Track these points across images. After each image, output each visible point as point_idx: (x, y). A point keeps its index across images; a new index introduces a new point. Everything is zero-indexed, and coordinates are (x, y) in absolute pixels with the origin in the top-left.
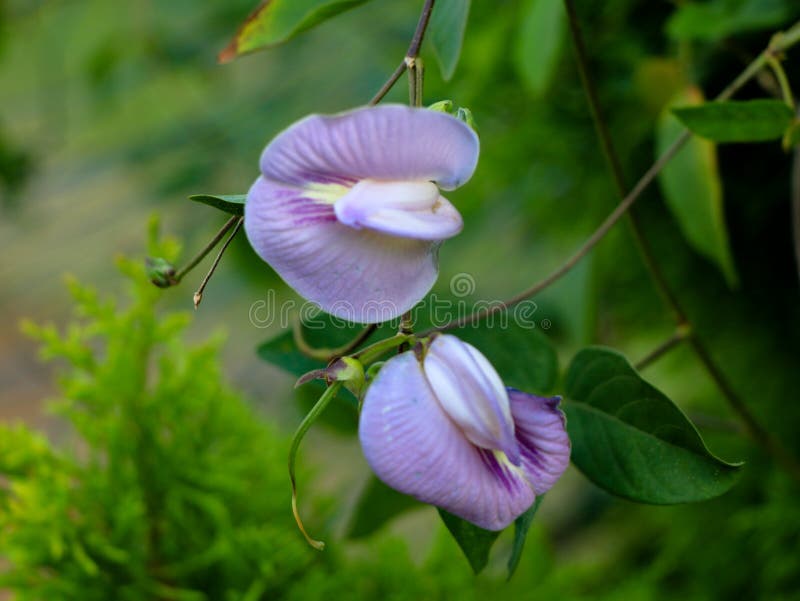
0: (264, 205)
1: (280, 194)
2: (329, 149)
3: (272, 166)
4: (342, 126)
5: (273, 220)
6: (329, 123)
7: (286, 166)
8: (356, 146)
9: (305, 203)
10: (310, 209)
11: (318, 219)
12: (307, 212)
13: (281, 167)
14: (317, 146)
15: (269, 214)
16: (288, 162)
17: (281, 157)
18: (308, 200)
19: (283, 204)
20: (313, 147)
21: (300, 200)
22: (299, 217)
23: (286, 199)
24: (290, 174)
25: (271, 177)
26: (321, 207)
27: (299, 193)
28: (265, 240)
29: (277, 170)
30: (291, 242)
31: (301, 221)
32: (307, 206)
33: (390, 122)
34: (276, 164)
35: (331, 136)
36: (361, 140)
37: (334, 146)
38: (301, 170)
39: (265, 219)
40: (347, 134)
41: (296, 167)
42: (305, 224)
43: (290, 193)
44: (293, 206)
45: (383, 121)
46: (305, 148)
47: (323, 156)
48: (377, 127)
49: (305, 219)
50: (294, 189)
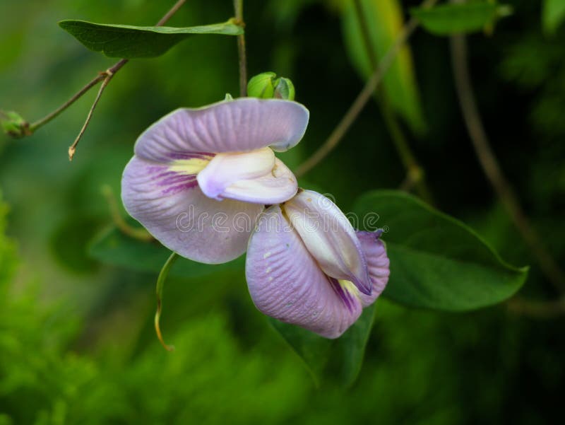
0: (138, 180)
1: (151, 171)
2: (193, 134)
3: (145, 150)
4: (205, 117)
5: (146, 192)
6: (193, 115)
7: (157, 150)
8: (216, 132)
9: (170, 175)
10: (175, 180)
11: (181, 186)
12: (172, 183)
13: (153, 151)
14: (184, 134)
15: (142, 187)
16: (159, 147)
17: (153, 143)
18: (173, 173)
19: (153, 179)
20: (180, 136)
21: (167, 174)
22: (166, 188)
23: (156, 174)
24: (160, 156)
25: (143, 158)
26: (182, 177)
27: (166, 168)
28: (138, 206)
29: (150, 153)
30: (159, 208)
31: (168, 191)
32: (172, 178)
33: (244, 113)
34: (148, 148)
35: (195, 124)
36: (220, 127)
37: (198, 133)
38: (169, 152)
39: (139, 191)
40: (208, 123)
41: (165, 150)
42: (172, 192)
43: (159, 169)
44: (161, 179)
45: (238, 111)
46: (174, 136)
47: (189, 141)
48: (234, 117)
49: (171, 189)
50: (162, 166)
